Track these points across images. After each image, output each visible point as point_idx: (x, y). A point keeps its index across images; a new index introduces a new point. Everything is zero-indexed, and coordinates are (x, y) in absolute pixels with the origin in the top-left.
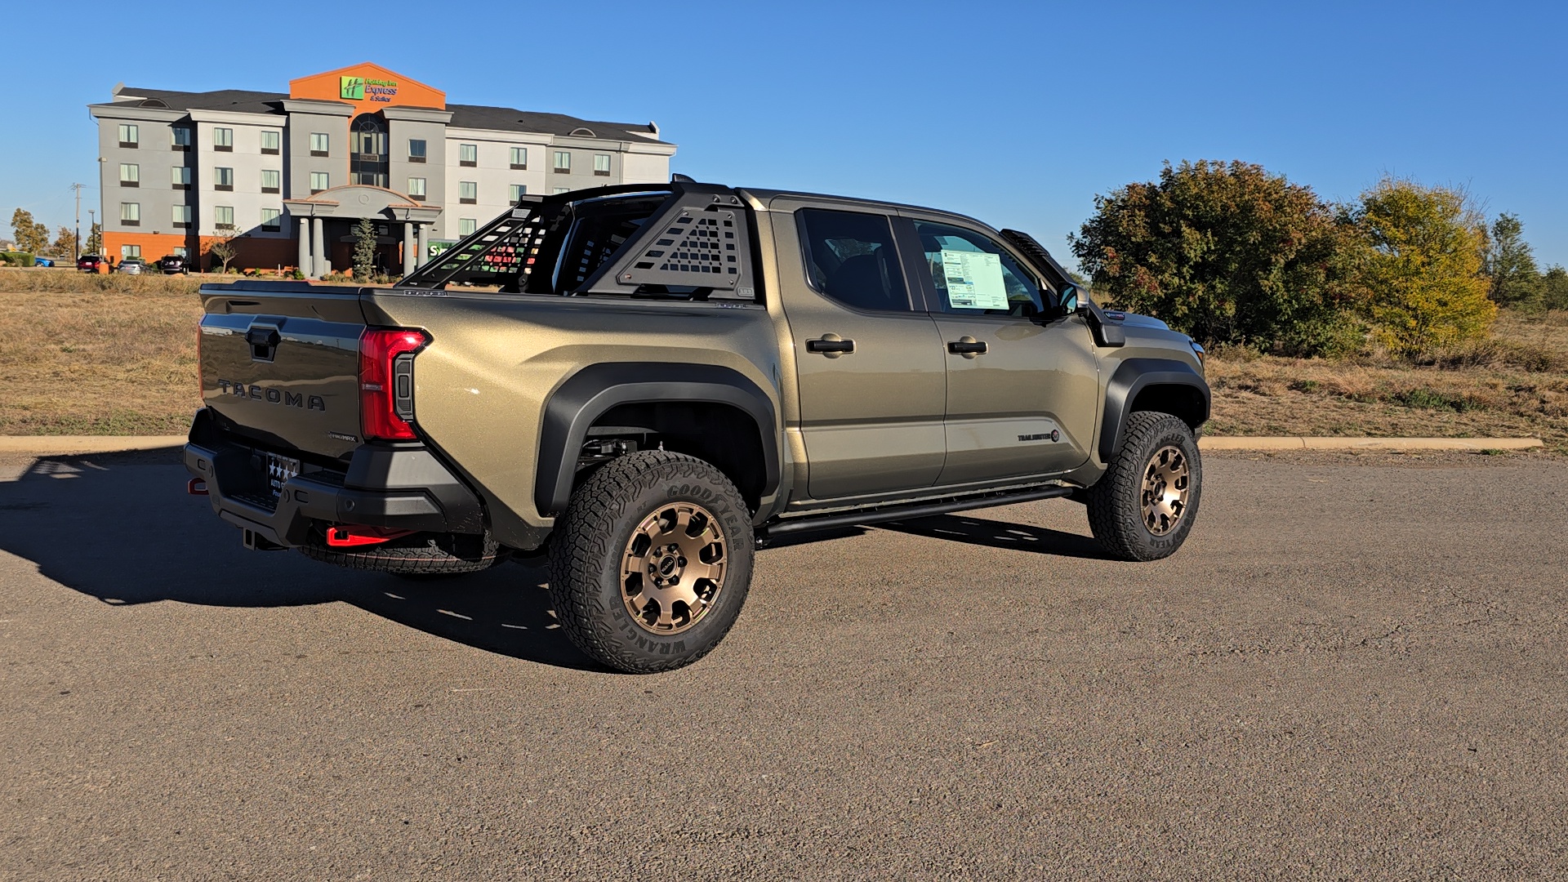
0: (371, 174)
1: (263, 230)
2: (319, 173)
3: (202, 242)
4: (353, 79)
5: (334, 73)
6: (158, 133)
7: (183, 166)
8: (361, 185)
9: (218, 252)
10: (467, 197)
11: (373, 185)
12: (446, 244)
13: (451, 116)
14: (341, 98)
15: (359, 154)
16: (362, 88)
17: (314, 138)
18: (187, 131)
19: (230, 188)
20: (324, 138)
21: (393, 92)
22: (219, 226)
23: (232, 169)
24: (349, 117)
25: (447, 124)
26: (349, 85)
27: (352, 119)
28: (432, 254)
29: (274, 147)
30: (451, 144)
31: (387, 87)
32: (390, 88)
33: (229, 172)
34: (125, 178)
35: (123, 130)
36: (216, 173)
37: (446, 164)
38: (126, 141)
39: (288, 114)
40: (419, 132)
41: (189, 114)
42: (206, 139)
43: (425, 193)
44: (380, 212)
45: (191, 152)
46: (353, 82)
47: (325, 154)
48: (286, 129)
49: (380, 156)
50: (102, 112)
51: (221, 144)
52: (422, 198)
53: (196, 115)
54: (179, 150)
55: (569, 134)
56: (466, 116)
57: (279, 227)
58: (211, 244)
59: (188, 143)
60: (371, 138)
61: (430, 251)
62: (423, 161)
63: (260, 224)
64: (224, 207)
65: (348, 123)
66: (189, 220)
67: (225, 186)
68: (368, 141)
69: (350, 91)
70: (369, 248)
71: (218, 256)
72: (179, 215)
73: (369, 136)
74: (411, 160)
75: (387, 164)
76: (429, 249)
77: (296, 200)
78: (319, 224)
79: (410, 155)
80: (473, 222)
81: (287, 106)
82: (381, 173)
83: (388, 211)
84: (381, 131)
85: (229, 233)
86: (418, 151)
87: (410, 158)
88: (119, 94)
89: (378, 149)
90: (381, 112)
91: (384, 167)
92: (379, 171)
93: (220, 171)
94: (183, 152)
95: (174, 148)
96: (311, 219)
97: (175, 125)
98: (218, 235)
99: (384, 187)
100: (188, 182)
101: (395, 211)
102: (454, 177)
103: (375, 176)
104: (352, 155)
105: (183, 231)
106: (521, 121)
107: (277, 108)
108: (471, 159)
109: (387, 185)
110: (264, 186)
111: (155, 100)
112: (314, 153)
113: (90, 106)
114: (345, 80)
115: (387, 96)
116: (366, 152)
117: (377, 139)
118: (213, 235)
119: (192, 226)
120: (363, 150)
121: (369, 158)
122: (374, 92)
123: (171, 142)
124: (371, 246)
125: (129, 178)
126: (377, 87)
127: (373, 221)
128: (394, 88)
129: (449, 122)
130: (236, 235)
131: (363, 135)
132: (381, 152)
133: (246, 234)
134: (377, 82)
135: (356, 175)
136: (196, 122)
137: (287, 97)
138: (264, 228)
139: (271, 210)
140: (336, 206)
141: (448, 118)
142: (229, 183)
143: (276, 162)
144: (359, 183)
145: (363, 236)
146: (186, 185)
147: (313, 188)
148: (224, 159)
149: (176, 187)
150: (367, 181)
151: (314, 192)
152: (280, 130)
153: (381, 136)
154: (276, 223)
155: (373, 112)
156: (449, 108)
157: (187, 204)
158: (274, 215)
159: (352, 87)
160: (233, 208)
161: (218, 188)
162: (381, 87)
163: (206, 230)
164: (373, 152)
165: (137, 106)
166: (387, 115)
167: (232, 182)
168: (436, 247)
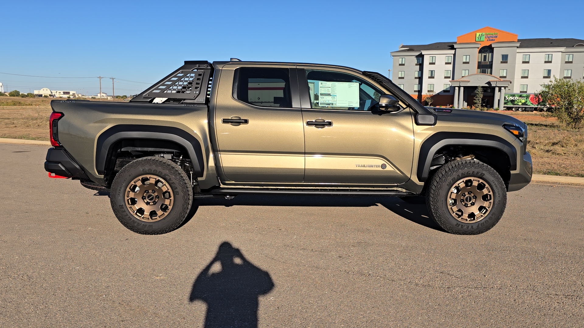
0: (485, 69)
1: (444, 92)
2: (465, 70)
3: (423, 97)
4: (481, 34)
5: (474, 32)
6: (411, 60)
7: (419, 70)
8: (481, 74)
9: (428, 100)
10: (524, 76)
11: (486, 73)
12: (512, 95)
13: (519, 44)
14: (476, 41)
15: (481, 62)
16: (484, 36)
17: (465, 57)
18: (421, 58)
19: (433, 78)
20: (468, 57)
21: (496, 37)
22: (429, 91)
23: (434, 71)
24: (478, 48)
25: (517, 47)
26: (479, 36)
27: (479, 49)
28: (506, 99)
29: (450, 62)
30: (519, 55)
31: (494, 35)
32: (495, 35)
33: (433, 72)
34: (400, 76)
35: (401, 59)
36: (429, 72)
37: (516, 63)
38: (401, 63)
39: (455, 49)
40: (505, 51)
41: (422, 53)
42: (427, 60)
43: (506, 75)
44: (486, 84)
45: (421, 65)
46: (481, 35)
47: (468, 63)
48: (455, 55)
49: (489, 62)
50: (395, 54)
51: (431, 62)
52: (505, 77)
53: (424, 52)
54: (418, 65)
55: (573, 46)
56: (526, 43)
57: (449, 91)
58: (425, 98)
59: (421, 63)
60: (486, 55)
61: (505, 98)
62: (506, 62)
63: (443, 90)
64: (431, 84)
65: (478, 50)
66: (419, 90)
67: (432, 77)
68: (485, 57)
69: (479, 38)
70: (480, 97)
71: (427, 102)
72: (416, 88)
73: (485, 54)
74: (502, 62)
75: (492, 65)
76: (505, 97)
77: (456, 80)
78: (462, 89)
79: (501, 61)
80: (526, 86)
81: (455, 46)
82: (489, 68)
83: (489, 83)
84: (490, 52)
85: (431, 93)
86: (505, 59)
87: (501, 62)
88: (401, 48)
89: (489, 59)
90: (491, 45)
91: (490, 66)
92: (488, 68)
93: (430, 71)
94: (419, 66)
95: (416, 65)
96: (459, 87)
97: (417, 57)
98: (428, 94)
99: (490, 74)
100: (420, 76)
101: (491, 83)
102: (519, 67)
103: (487, 70)
104: (479, 62)
105: (417, 93)
106: (552, 43)
107: (452, 47)
108: (527, 60)
109: (491, 73)
110: (445, 76)
111: (411, 49)
112: (464, 63)
113: (391, 53)
114: (478, 34)
115: (494, 39)
116: (484, 61)
117: (489, 55)
118: (426, 94)
119: (420, 91)
120: (483, 60)
121: (485, 63)
122: (488, 38)
123: (415, 63)
124: (481, 97)
125: (401, 76)
126: (490, 35)
127: (483, 87)
128: (496, 35)
129: (519, 46)
130: (434, 94)
131: (483, 55)
132: (490, 60)
133: (438, 94)
134: (490, 34)
135: (479, 70)
136: (424, 55)
137: (456, 43)
138: (444, 91)
139: (447, 84)
140: (469, 82)
141: (518, 45)
142: (433, 76)
143: (450, 67)
144: (480, 73)
145: (478, 93)
146: (419, 77)
147: (462, 76)
148: (432, 67)
149: (416, 78)
150: (484, 72)
151: (463, 77)
152: (452, 55)
153: (490, 54)
154: (449, 89)
155: (488, 45)
156: (519, 41)
157: (419, 84)
158: (448, 86)
159: (480, 36)
160: (434, 84)
161: (429, 78)
162: (491, 35)
163: (424, 93)
164: (487, 61)
165: (405, 51)
166: (493, 46)
167: (434, 75)
168: (508, 96)
